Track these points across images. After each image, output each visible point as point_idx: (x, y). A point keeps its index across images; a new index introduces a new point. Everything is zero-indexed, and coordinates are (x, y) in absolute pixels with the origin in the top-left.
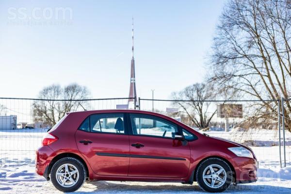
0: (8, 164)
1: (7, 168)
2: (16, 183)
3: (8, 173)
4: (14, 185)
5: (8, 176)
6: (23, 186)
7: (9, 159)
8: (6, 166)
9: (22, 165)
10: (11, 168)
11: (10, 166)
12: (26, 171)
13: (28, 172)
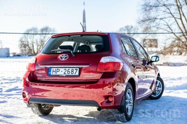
0: (3, 82)
1: (3, 85)
2: (10, 96)
3: (3, 88)
4: (9, 98)
5: (4, 91)
6: (15, 100)
7: (4, 78)
8: (2, 83)
9: (14, 82)
10: (6, 85)
11: (5, 83)
12: (17, 87)
13: (19, 88)
